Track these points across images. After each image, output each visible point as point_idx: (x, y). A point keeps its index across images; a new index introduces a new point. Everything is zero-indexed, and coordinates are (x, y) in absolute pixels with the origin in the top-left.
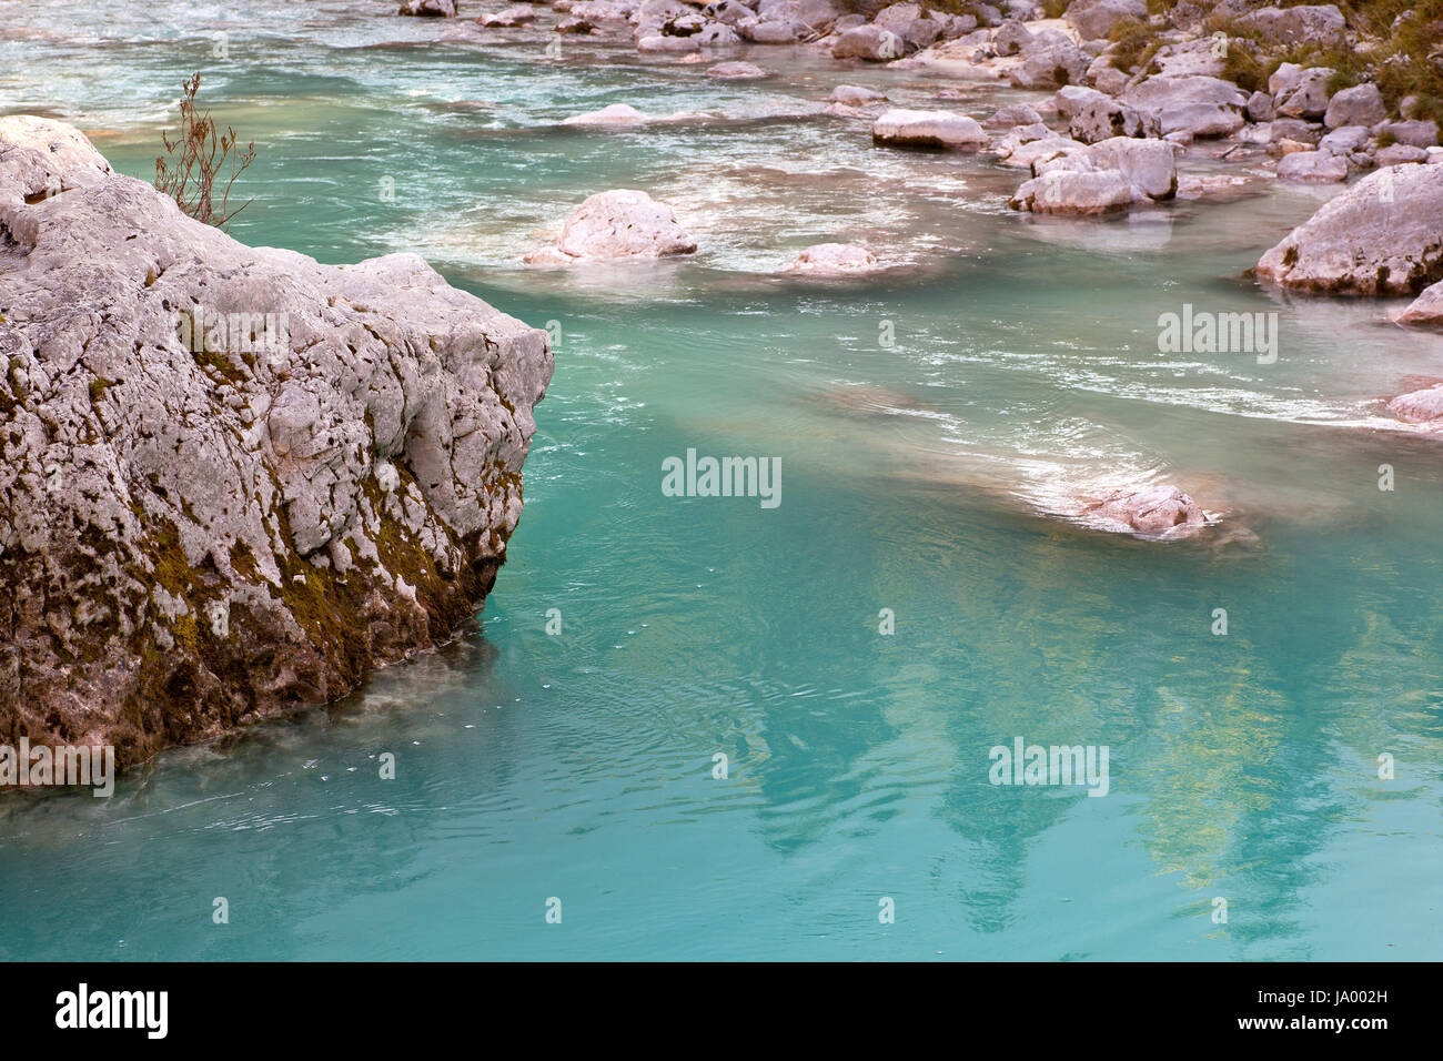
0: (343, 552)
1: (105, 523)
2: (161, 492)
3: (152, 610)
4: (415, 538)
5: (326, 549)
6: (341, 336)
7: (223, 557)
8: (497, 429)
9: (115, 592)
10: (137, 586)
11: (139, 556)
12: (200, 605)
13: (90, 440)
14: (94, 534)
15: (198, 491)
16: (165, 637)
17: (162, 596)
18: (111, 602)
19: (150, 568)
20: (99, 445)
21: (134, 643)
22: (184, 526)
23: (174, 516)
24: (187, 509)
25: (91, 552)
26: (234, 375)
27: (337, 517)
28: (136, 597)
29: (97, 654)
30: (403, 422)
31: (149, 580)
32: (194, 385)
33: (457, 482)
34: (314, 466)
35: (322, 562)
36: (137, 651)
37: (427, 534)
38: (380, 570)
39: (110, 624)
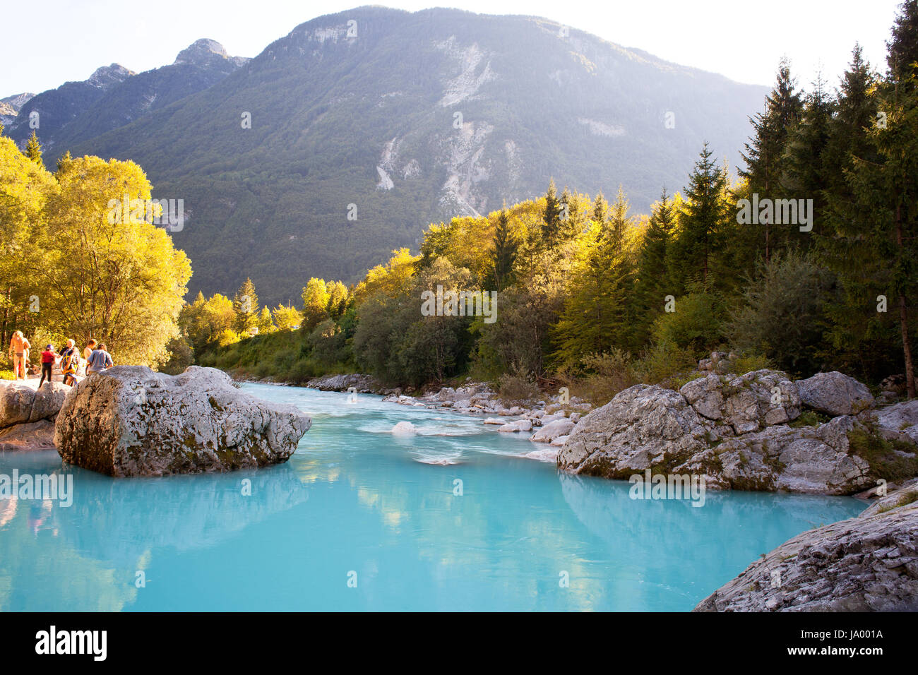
0: (240, 449)
1: (174, 430)
2: (194, 429)
3: (181, 449)
4: (262, 450)
5: (236, 447)
6: (249, 407)
7: (205, 443)
8: (288, 432)
9: (172, 444)
10: (178, 444)
11: (180, 438)
12: (195, 451)
13: (176, 415)
14: (171, 433)
15: (202, 430)
16: (183, 455)
17: (184, 447)
18: (171, 446)
19: (183, 441)
20: (178, 416)
21: (175, 455)
22: (197, 436)
23: (195, 433)
24: (199, 433)
25: (169, 435)
26: (220, 410)
27: (238, 441)
28: (177, 446)
29: (166, 455)
30: (262, 425)
31: (182, 443)
32: (208, 409)
33: (277, 441)
34: (234, 429)
35: (235, 450)
36: (175, 456)
37: (265, 450)
38: (249, 454)
39: (170, 450)
